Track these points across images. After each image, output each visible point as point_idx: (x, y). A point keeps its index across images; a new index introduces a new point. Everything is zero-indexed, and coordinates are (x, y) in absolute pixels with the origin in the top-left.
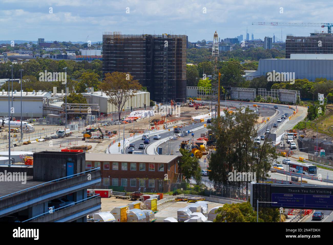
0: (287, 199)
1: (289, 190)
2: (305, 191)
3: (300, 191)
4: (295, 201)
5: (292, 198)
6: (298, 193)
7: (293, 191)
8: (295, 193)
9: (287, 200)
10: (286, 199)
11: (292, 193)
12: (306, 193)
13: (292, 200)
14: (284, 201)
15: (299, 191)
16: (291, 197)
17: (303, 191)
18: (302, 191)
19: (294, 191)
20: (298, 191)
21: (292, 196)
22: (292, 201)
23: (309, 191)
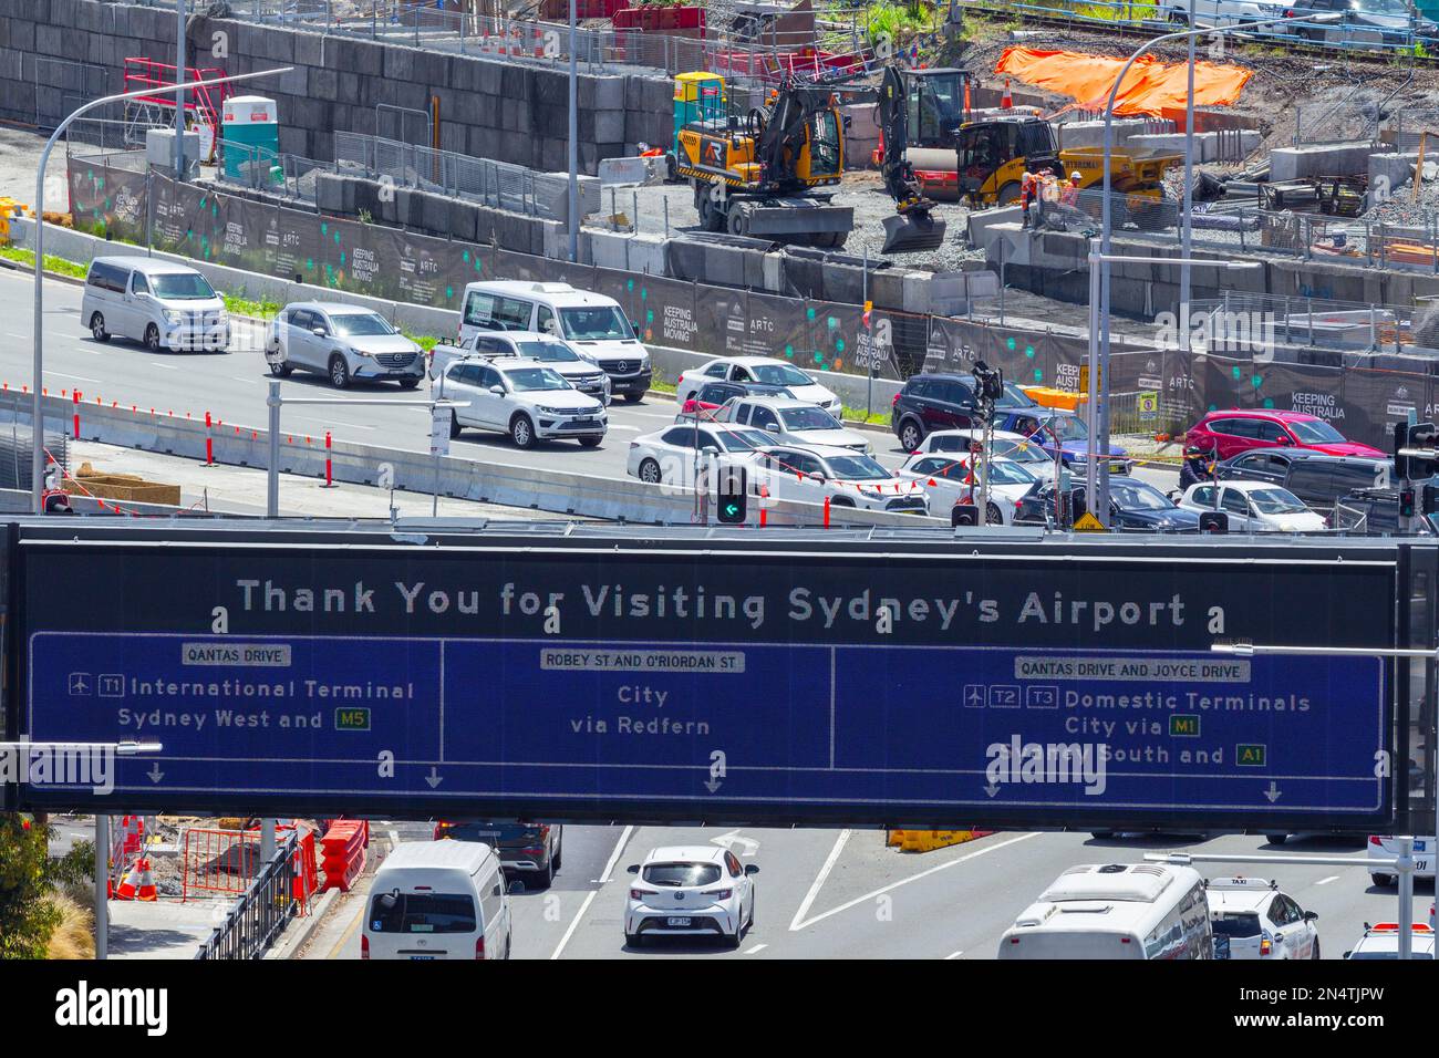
0: (224, 702)
1: (248, 585)
2: (438, 602)
3: (388, 600)
4: (316, 721)
5: (279, 690)
6: (350, 620)
7: (291, 598)
8: (318, 620)
9: (223, 717)
10: (206, 705)
11: (286, 622)
12: (452, 621)
13: (276, 707)
14: (185, 719)
15: (364, 598)
16: (272, 675)
17: (421, 601)
18: (410, 597)
19: (305, 600)
20: (350, 599)
21: (286, 660)
22: (284, 721)
23: (491, 602)
